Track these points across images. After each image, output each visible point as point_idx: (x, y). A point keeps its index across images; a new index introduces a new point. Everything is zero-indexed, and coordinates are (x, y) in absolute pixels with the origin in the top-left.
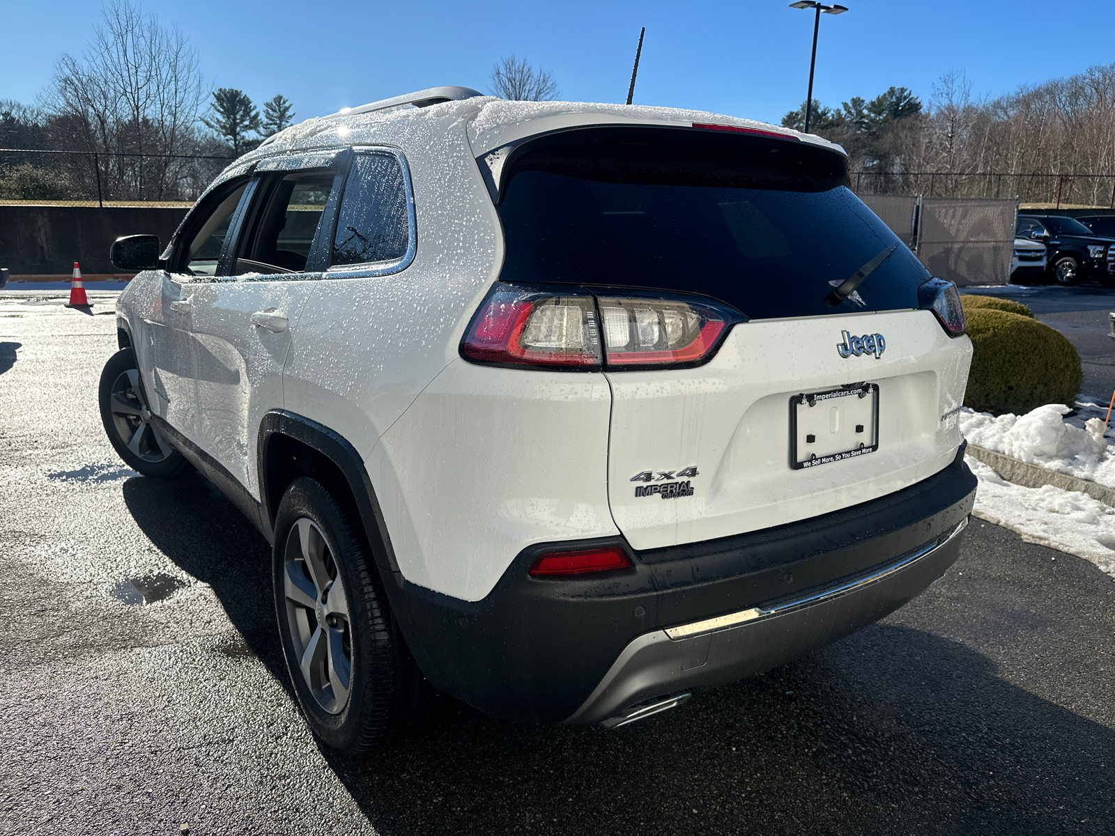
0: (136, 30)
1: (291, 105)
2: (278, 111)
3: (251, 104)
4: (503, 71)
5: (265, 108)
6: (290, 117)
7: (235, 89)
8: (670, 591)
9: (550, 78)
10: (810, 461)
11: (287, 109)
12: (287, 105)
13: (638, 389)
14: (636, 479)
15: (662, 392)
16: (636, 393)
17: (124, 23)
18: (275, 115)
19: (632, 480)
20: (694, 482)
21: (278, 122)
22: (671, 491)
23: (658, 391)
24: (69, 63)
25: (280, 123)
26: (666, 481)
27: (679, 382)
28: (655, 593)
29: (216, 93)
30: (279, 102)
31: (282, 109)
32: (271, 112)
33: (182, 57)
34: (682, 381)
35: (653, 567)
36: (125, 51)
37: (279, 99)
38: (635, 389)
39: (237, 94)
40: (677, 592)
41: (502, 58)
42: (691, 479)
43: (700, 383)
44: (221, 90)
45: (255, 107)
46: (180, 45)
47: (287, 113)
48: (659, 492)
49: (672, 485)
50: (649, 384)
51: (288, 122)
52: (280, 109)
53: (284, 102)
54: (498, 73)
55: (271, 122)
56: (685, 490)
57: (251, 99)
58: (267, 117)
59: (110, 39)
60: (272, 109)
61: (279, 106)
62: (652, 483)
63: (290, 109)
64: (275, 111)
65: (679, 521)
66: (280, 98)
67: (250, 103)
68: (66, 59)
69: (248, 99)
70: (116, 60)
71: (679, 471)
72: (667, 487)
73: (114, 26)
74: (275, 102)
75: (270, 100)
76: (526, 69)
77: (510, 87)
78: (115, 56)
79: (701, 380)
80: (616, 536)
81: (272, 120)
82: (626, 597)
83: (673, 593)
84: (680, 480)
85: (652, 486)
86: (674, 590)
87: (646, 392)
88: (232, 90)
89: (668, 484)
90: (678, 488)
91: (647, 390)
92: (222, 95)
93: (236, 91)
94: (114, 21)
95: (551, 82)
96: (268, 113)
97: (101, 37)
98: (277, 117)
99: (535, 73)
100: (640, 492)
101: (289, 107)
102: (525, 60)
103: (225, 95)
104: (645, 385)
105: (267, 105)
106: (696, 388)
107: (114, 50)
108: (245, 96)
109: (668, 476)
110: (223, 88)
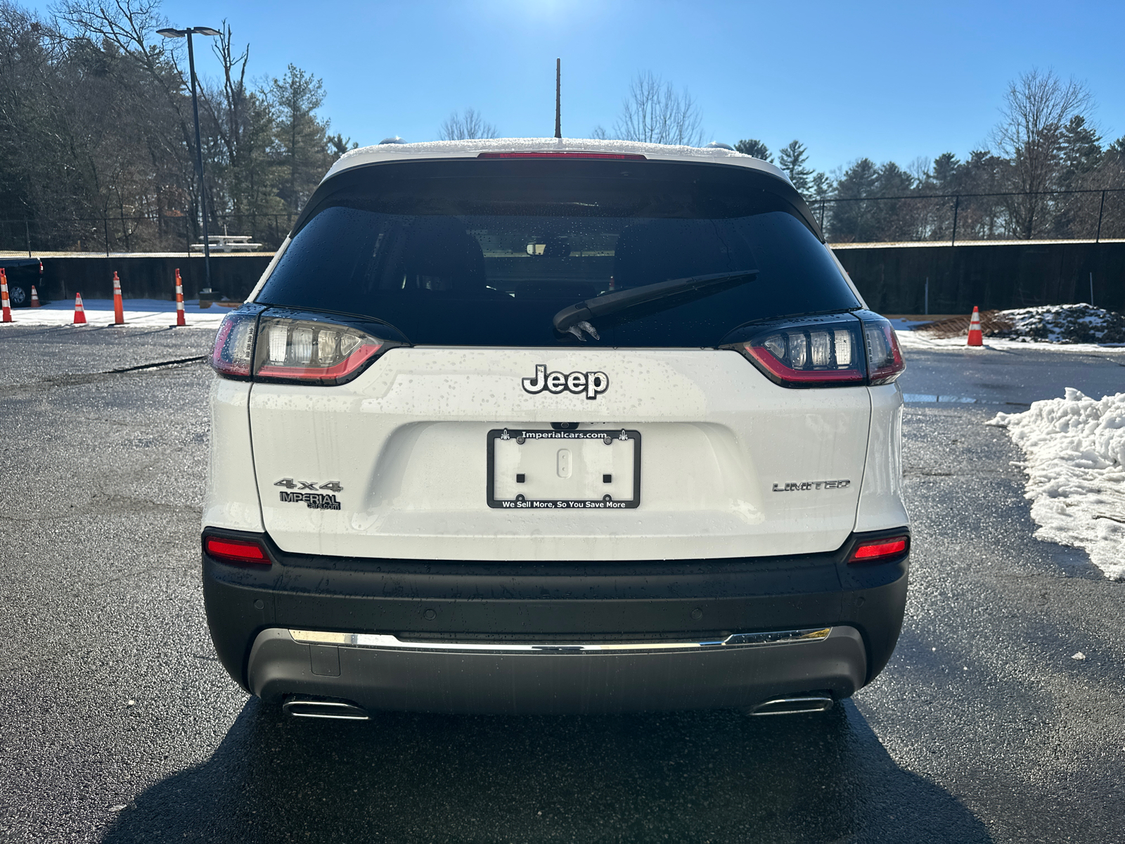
0: (655, 98)
1: (805, 149)
2: (792, 155)
3: (767, 152)
4: (1020, 87)
5: (780, 154)
6: (804, 160)
7: (754, 139)
8: (286, 593)
9: (1083, 89)
10: (515, 502)
11: (801, 153)
12: (801, 149)
13: (269, 400)
14: (280, 483)
15: (290, 405)
16: (267, 403)
17: (646, 93)
18: (789, 160)
19: (276, 484)
20: (339, 497)
21: (791, 166)
22: (314, 502)
23: (286, 404)
24: (600, 133)
25: (793, 168)
26: (307, 491)
27: (307, 397)
28: (271, 591)
29: (737, 145)
30: (794, 148)
31: (796, 154)
32: (785, 158)
33: (689, 117)
34: (310, 396)
35: (286, 569)
36: (645, 117)
37: (794, 145)
38: (266, 400)
39: (756, 143)
40: (292, 596)
41: (1020, 74)
42: (336, 494)
43: (329, 400)
44: (741, 141)
45: (771, 154)
46: (688, 107)
47: (801, 157)
48: (302, 500)
49: (315, 496)
50: (279, 396)
51: (800, 166)
52: (794, 154)
53: (799, 147)
54: (1014, 92)
55: (785, 167)
56: (331, 504)
57: (768, 148)
58: (781, 163)
59: (633, 107)
60: (787, 155)
61: (794, 152)
62: (295, 490)
63: (804, 153)
64: (789, 156)
65: (322, 531)
66: (796, 143)
67: (766, 150)
68: (598, 131)
69: (765, 148)
70: (636, 127)
71: (323, 483)
72: (309, 497)
73: (638, 96)
74: (791, 148)
75: (786, 145)
76: (1051, 82)
77: (1028, 105)
78: (635, 123)
79: (331, 397)
80: (261, 533)
81: (786, 165)
82: (246, 588)
83: (288, 595)
84: (325, 492)
85: (293, 493)
86: (290, 593)
87: (275, 403)
88: (752, 141)
89: (310, 494)
90: (321, 500)
91: (277, 401)
92: (742, 146)
93: (755, 142)
94: (638, 92)
95: (1084, 94)
96: (783, 159)
97: (627, 108)
98: (791, 162)
99: (1063, 86)
100: (285, 497)
101: (803, 151)
102: (1051, 72)
103: (745, 146)
104: (275, 397)
105: (784, 151)
106: (325, 405)
107: (635, 118)
108: (763, 145)
109: (311, 486)
110: (744, 140)
